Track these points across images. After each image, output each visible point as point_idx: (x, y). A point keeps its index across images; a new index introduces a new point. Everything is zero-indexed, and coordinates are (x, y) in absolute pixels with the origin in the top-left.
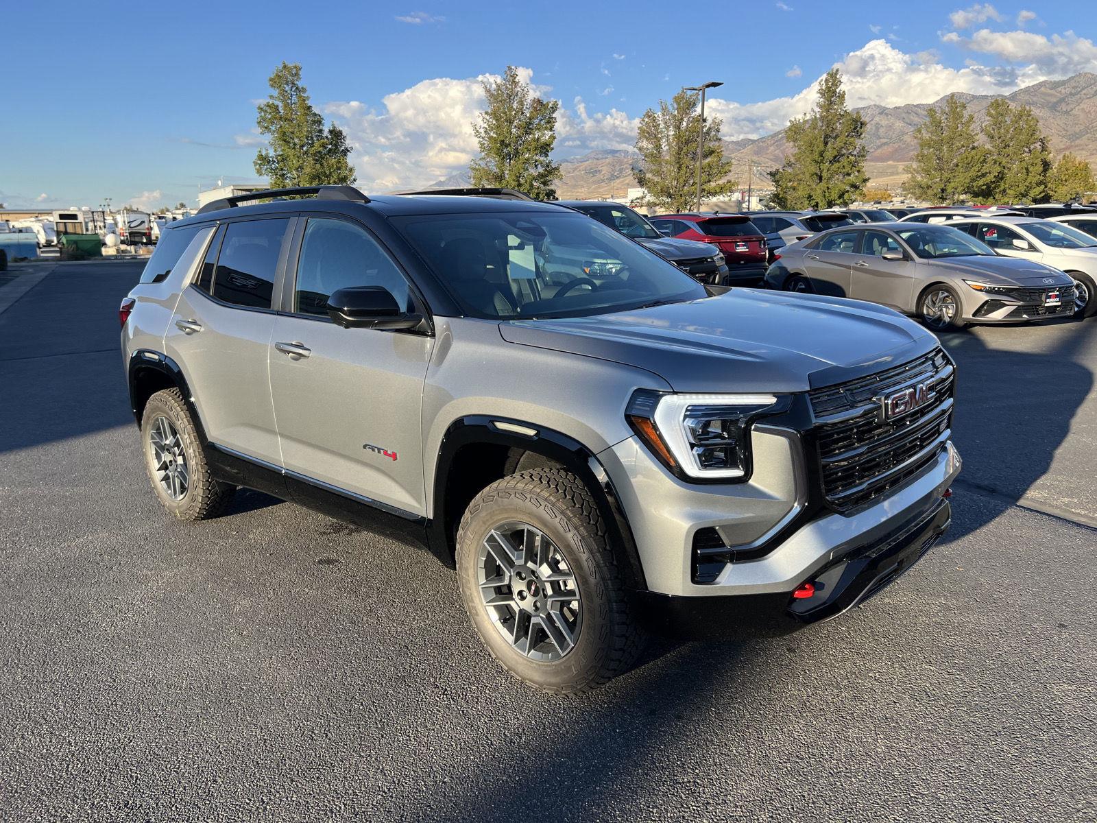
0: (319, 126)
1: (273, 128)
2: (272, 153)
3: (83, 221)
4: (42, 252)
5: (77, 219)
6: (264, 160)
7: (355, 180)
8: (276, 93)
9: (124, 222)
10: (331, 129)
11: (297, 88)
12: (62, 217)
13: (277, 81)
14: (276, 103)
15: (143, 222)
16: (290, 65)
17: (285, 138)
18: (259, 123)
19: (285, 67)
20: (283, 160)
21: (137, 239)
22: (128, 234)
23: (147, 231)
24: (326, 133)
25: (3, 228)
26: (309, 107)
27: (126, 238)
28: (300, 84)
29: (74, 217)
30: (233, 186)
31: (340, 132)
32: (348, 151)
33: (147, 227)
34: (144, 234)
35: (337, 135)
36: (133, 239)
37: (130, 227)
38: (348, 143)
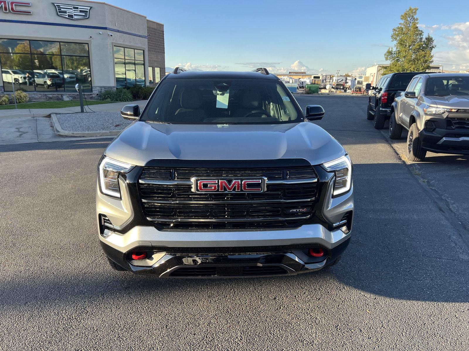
0: (420, 36)
1: (398, 38)
2: (394, 49)
3: (321, 79)
4: (299, 91)
5: (319, 78)
6: (390, 53)
7: (432, 62)
8: (402, 22)
9: (336, 80)
10: (427, 37)
11: (414, 19)
12: (315, 77)
13: (404, 17)
14: (402, 26)
15: (343, 80)
16: (413, 8)
17: (401, 43)
18: (392, 36)
19: (410, 9)
20: (399, 53)
21: (339, 87)
22: (336, 85)
23: (343, 84)
24: (424, 39)
25: (297, 81)
26: (417, 27)
27: (335, 86)
28: (415, 17)
29: (319, 77)
30: (378, 65)
31: (431, 39)
32: (434, 47)
33: (344, 82)
34: (342, 85)
35: (429, 40)
36: (337, 87)
37: (337, 82)
38: (434, 43)
